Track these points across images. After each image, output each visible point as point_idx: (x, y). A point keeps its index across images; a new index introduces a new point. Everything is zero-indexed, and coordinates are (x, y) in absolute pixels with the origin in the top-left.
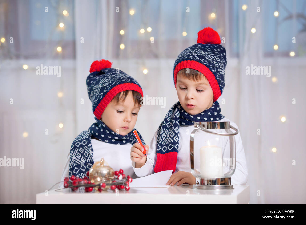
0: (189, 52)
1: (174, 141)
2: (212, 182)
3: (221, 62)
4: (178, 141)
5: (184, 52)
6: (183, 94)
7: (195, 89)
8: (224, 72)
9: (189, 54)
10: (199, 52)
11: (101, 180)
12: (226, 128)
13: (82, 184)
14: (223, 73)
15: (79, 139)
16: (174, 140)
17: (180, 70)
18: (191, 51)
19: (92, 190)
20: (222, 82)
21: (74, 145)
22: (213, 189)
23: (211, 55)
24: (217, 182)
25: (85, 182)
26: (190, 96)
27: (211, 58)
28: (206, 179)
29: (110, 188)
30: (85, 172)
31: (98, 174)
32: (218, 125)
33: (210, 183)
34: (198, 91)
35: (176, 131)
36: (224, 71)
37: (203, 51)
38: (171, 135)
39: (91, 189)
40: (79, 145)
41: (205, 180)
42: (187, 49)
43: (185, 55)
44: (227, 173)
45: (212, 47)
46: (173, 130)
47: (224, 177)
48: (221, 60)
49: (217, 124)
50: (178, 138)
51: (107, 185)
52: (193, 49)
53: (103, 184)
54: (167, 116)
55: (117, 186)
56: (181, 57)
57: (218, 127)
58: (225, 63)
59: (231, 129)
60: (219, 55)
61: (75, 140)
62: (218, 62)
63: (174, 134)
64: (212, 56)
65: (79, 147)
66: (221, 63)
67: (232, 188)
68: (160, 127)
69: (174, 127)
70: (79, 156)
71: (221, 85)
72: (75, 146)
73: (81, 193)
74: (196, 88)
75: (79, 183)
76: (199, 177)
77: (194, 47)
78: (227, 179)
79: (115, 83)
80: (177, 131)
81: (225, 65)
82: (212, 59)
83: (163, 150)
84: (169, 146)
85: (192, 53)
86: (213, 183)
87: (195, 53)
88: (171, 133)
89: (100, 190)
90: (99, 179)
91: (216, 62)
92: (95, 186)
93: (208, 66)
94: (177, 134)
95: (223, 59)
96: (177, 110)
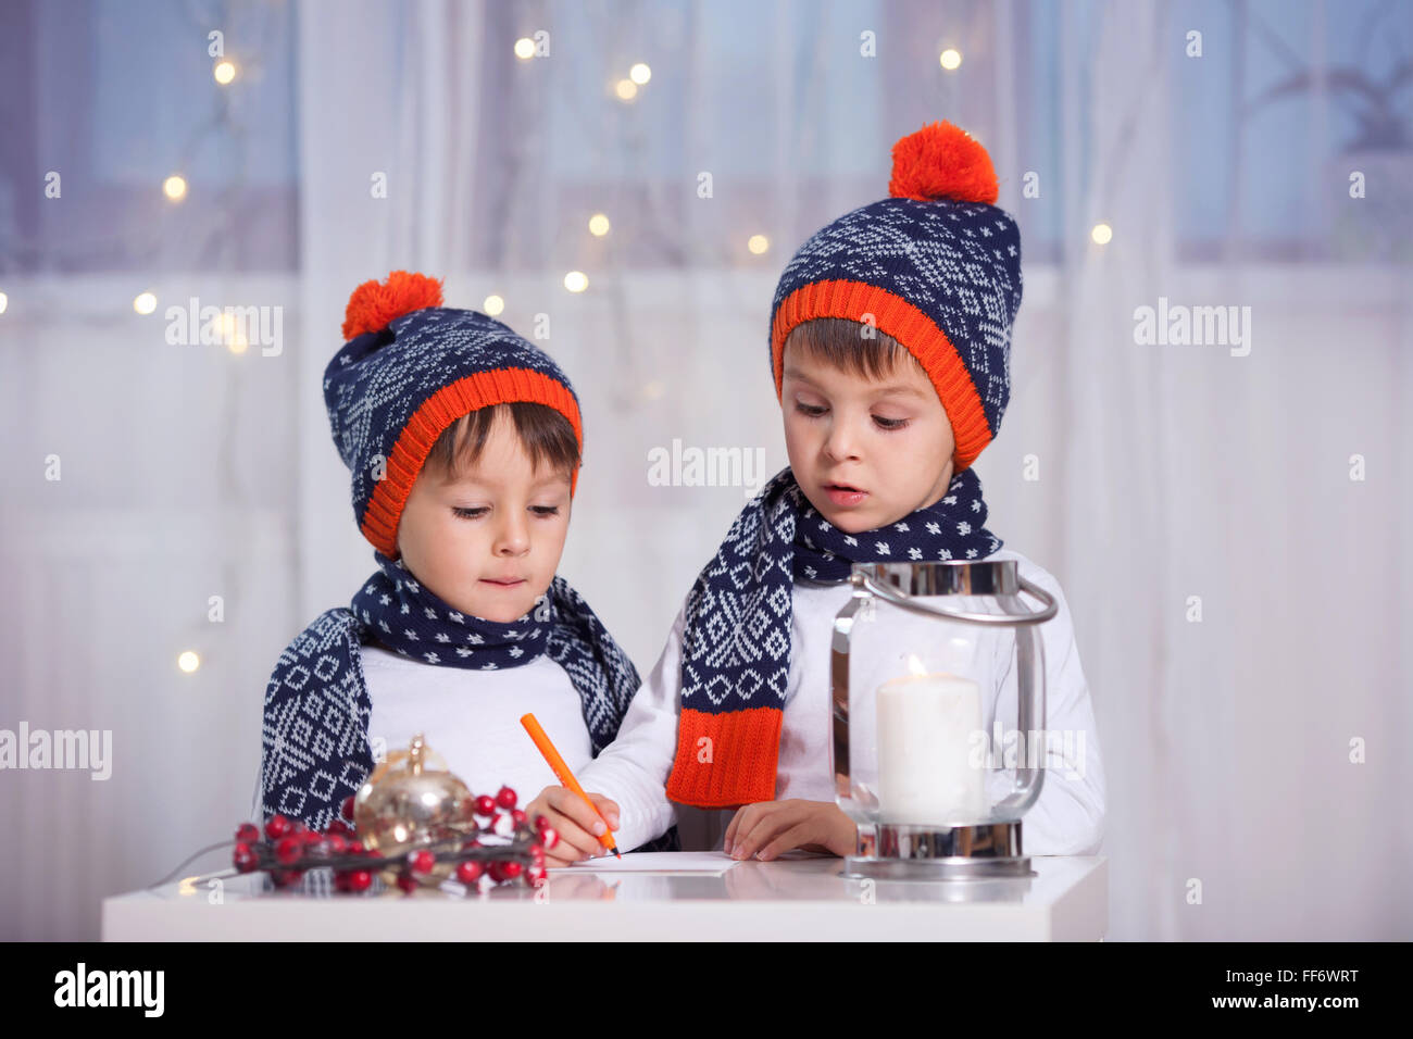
0: (842, 241)
1: (766, 655)
2: (936, 843)
3: (992, 292)
4: (784, 656)
5: (822, 239)
6: (811, 433)
7: (869, 414)
8: (1006, 338)
9: (841, 248)
10: (891, 241)
11: (412, 838)
12: (1002, 592)
13: (321, 854)
14: (1002, 339)
15: (302, 651)
16: (764, 649)
17: (799, 325)
18: (854, 234)
19: (368, 883)
20: (994, 383)
21: (279, 684)
22: (938, 875)
23: (946, 256)
24: (957, 844)
25: (337, 845)
26: (843, 445)
27: (944, 269)
28: (904, 831)
29: (453, 876)
30: (334, 803)
31: (396, 809)
32: (961, 575)
33: (924, 848)
34: (882, 423)
35: (776, 609)
36: (1006, 330)
37: (908, 239)
38: (754, 625)
39: (363, 877)
40: (304, 682)
41: (903, 837)
42: (837, 225)
43: (827, 251)
44: (1004, 802)
45: (953, 217)
46: (761, 602)
47: (990, 819)
48: (994, 281)
49: (959, 571)
50: (784, 642)
51: (441, 858)
52: (862, 225)
53: (422, 855)
54: (735, 532)
55: (489, 865)
56: (805, 261)
57: (963, 586)
58: (1012, 292)
59: (1022, 595)
60: (986, 258)
61: (284, 657)
62: (979, 290)
63: (767, 621)
64: (953, 263)
65: (304, 693)
66: (994, 294)
67: (1026, 869)
68: (699, 586)
69: (766, 588)
70: (302, 732)
71: (991, 396)
72: (283, 687)
73: (319, 894)
74: (871, 409)
75: (306, 850)
76: (874, 823)
77: (868, 217)
78: (1004, 831)
79: (429, 381)
80: (781, 606)
81: (1012, 302)
82: (949, 276)
83: (709, 693)
84: (743, 677)
85: (858, 245)
86: (940, 848)
87: (870, 245)
88: (752, 617)
89: (406, 884)
90: (400, 834)
91: (969, 290)
92: (383, 865)
93: (930, 311)
94: (779, 622)
95: (1003, 273)
96: (783, 507)
